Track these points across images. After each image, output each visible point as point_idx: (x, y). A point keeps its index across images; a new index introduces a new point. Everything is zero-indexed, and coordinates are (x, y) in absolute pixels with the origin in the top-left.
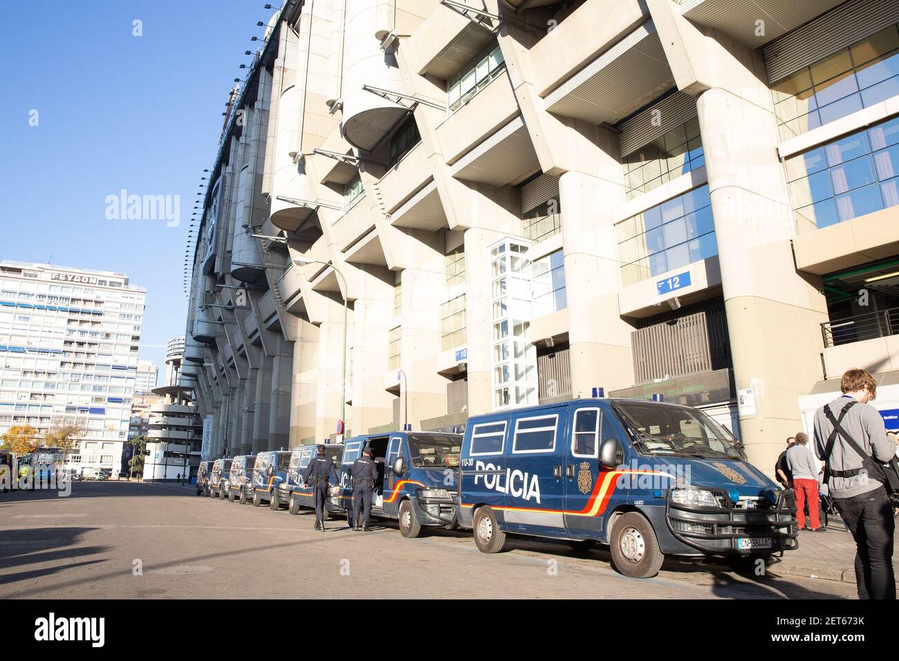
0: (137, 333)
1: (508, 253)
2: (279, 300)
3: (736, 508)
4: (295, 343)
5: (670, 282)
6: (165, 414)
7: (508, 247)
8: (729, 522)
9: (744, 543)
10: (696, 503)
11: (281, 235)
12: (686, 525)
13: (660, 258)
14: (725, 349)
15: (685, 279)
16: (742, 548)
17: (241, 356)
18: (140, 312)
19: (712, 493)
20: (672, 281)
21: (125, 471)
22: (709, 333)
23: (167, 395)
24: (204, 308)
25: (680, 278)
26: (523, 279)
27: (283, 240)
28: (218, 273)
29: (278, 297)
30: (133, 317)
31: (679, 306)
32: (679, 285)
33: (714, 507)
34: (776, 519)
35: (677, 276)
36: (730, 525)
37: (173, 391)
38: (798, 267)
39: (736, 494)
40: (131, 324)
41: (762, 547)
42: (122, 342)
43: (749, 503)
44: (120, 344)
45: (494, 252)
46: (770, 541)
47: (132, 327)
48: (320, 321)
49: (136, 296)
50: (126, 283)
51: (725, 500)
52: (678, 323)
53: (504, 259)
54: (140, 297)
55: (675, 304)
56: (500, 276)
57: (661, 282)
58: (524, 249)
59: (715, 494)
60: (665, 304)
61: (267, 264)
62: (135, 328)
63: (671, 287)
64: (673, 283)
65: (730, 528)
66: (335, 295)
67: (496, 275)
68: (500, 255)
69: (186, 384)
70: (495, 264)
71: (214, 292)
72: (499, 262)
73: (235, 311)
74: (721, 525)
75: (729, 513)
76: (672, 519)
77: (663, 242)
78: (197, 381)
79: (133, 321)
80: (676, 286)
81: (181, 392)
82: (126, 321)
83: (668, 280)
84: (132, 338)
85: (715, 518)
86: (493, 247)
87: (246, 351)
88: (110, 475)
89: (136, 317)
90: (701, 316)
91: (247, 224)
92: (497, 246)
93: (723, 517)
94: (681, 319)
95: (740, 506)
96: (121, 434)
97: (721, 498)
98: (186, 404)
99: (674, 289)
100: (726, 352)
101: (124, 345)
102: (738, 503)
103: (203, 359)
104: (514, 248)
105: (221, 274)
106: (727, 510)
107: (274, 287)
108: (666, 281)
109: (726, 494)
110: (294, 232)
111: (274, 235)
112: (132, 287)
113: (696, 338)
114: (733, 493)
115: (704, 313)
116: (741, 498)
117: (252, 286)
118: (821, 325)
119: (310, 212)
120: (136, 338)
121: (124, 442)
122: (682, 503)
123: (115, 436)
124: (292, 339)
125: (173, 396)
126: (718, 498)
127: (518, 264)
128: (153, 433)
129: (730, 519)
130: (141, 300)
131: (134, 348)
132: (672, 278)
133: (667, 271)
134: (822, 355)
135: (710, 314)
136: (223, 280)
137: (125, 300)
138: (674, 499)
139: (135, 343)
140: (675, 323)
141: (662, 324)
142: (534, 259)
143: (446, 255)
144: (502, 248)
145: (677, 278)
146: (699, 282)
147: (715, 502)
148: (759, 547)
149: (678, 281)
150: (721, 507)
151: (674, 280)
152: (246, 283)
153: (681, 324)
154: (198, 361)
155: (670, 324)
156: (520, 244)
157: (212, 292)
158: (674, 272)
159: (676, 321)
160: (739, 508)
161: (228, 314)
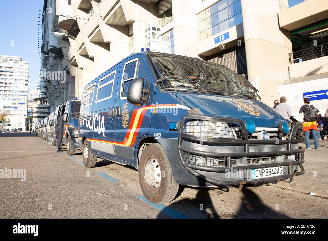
0: (27, 79)
1: (152, 31)
2: (68, 60)
3: (251, 139)
4: (75, 77)
5: (220, 38)
6: (39, 108)
7: (151, 29)
8: (243, 153)
9: (258, 173)
10: (211, 135)
11: (66, 33)
12: (198, 158)
13: (216, 27)
14: (244, 68)
15: (227, 36)
16: (256, 178)
17: (58, 84)
18: (27, 71)
19: (228, 124)
20: (221, 37)
21: (27, 129)
22: (237, 61)
23: (38, 101)
24: (44, 66)
25: (224, 36)
26: (158, 42)
27: (66, 35)
28: (46, 51)
29: (67, 59)
30: (25, 73)
31: (224, 48)
32: (224, 39)
33: (229, 139)
34: (288, 149)
35: (224, 34)
36: (244, 156)
37: (41, 99)
38: (280, 26)
39: (252, 125)
40: (24, 76)
41: (275, 175)
42: (21, 82)
43: (264, 134)
44: (21, 83)
45: (146, 31)
46: (282, 169)
47: (25, 77)
48: (83, 67)
49: (25, 65)
50: (21, 60)
51: (241, 131)
52: (223, 57)
53: (150, 34)
54: (26, 65)
55: (222, 47)
56: (149, 41)
57: (216, 38)
58: (158, 30)
59: (231, 125)
60: (218, 48)
61: (62, 46)
62: (26, 77)
63: (220, 40)
64: (222, 38)
65: (245, 159)
66: (86, 56)
67: (147, 41)
68: (148, 32)
69: (44, 96)
70: (146, 37)
71: (46, 60)
72: (148, 36)
73: (54, 66)
74: (235, 157)
75: (244, 145)
76: (184, 152)
77: (218, 21)
78: (47, 95)
79: (24, 74)
80: (223, 39)
81: (44, 100)
82: (22, 74)
83: (219, 37)
84: (25, 81)
85: (229, 150)
86: (145, 29)
87: (59, 82)
88: (22, 130)
89: (26, 73)
90: (234, 53)
91: (52, 29)
92: (147, 28)
93: (238, 149)
94: (225, 55)
95: (255, 137)
96: (24, 115)
97: (237, 129)
98: (46, 104)
99: (222, 41)
100: (244, 69)
101: (22, 83)
102: (254, 134)
103: (47, 86)
104: (154, 29)
105: (47, 52)
106: (243, 142)
107: (65, 55)
108: (218, 37)
109: (243, 124)
110: (70, 31)
111: (63, 33)
112: (23, 62)
113: (231, 63)
114: (250, 124)
115: (235, 51)
116: (257, 129)
117: (58, 56)
118: (289, 54)
119: (74, 22)
120: (26, 81)
121: (26, 119)
122: (196, 134)
123: (22, 116)
124: (74, 76)
125: (41, 101)
126: (234, 129)
127: (156, 37)
128: (35, 115)
129: (245, 151)
130: (27, 66)
131: (26, 84)
132: (221, 36)
133: (219, 33)
134: (289, 68)
135: (238, 52)
136: (48, 54)
137: (21, 67)
138: (187, 131)
139: (27, 83)
140: (222, 57)
141: (216, 58)
142: (163, 33)
143: (129, 36)
144: (149, 29)
145: (223, 36)
146: (233, 36)
147: (231, 133)
148: (272, 176)
149: (224, 37)
150: (236, 138)
151: (222, 37)
152: (56, 55)
153: (225, 58)
154: (45, 87)
155: (220, 58)
156: (157, 27)
157: (45, 59)
158: (222, 33)
159: (223, 56)
160: (254, 139)
161: (52, 67)
